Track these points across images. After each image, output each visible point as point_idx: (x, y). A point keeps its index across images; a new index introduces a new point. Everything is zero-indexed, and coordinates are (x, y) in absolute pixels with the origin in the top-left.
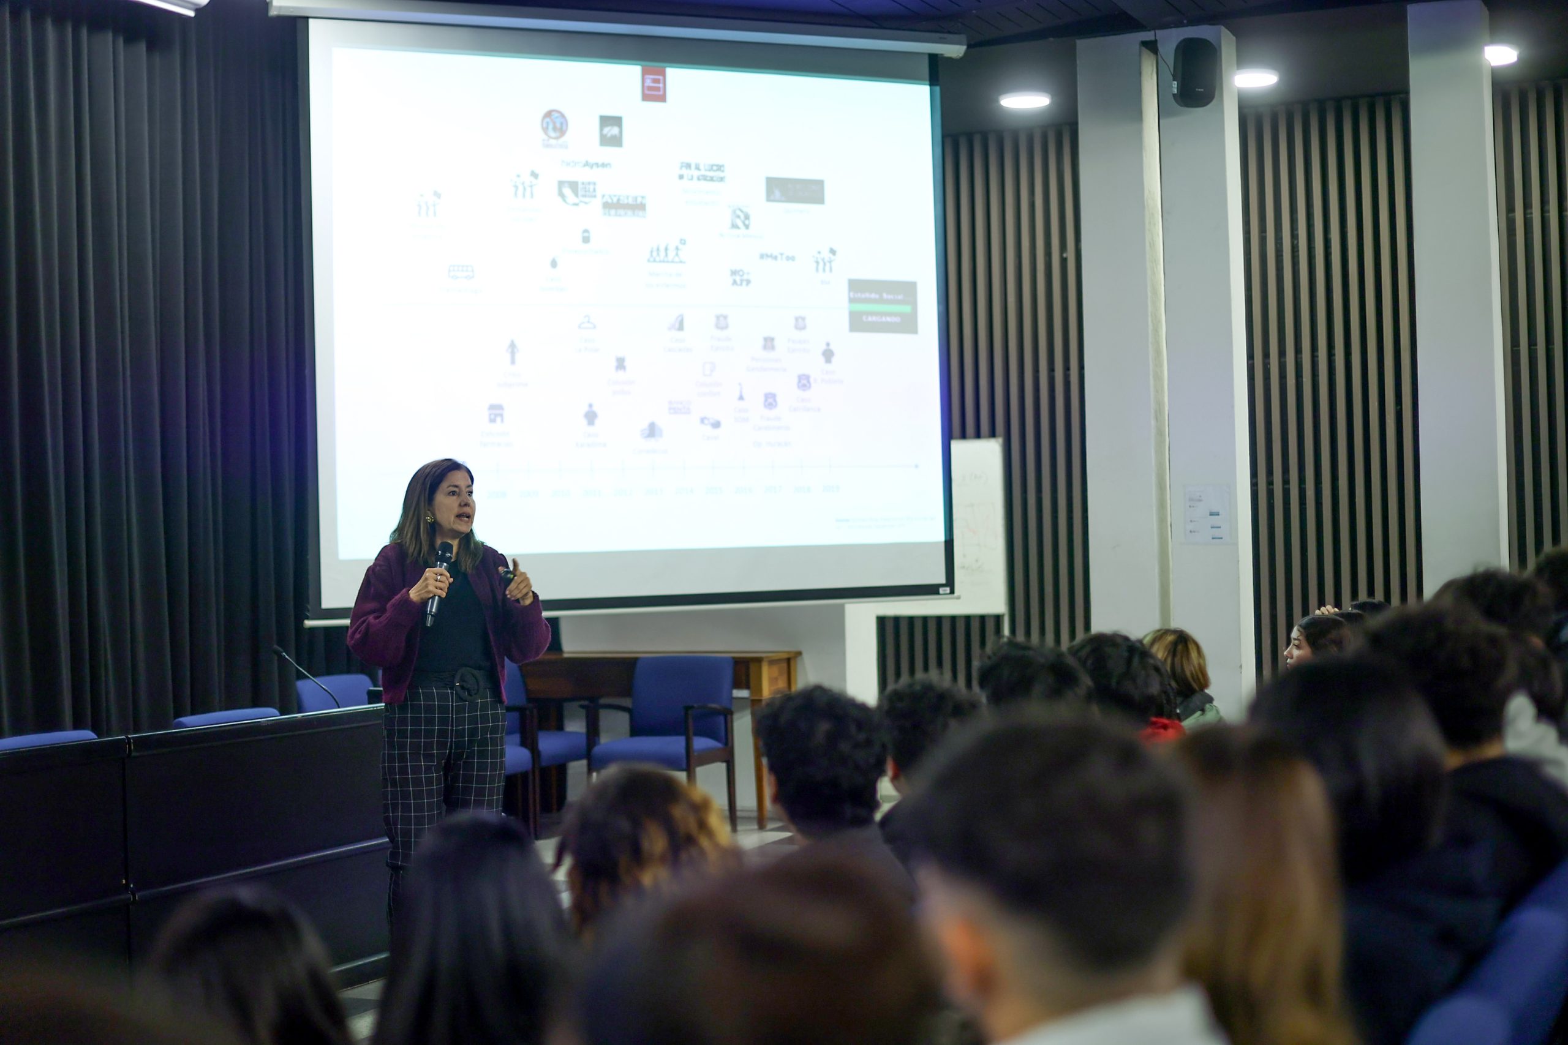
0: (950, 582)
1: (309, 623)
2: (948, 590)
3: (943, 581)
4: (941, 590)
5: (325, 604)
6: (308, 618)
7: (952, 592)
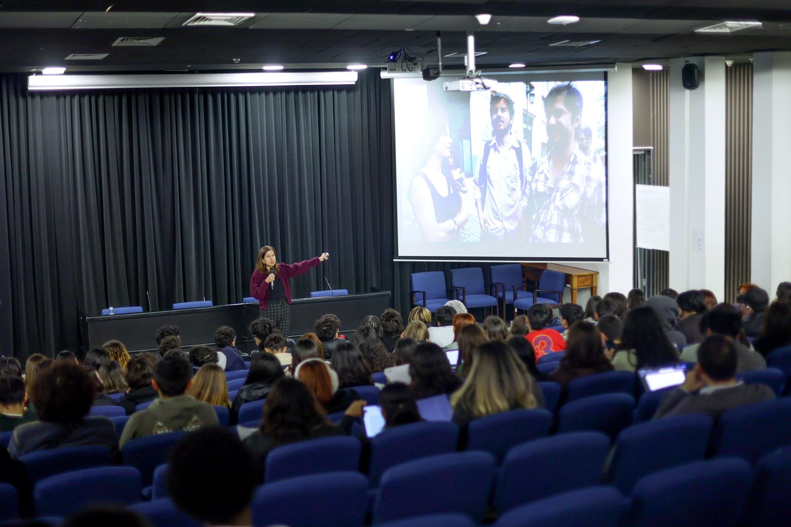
0: (608, 257)
1: (394, 260)
2: (607, 260)
3: (605, 257)
4: (604, 260)
5: (400, 255)
6: (394, 259)
7: (609, 261)
